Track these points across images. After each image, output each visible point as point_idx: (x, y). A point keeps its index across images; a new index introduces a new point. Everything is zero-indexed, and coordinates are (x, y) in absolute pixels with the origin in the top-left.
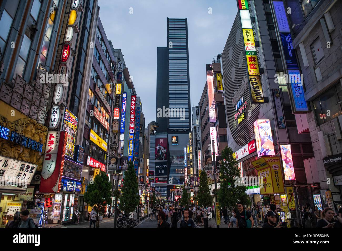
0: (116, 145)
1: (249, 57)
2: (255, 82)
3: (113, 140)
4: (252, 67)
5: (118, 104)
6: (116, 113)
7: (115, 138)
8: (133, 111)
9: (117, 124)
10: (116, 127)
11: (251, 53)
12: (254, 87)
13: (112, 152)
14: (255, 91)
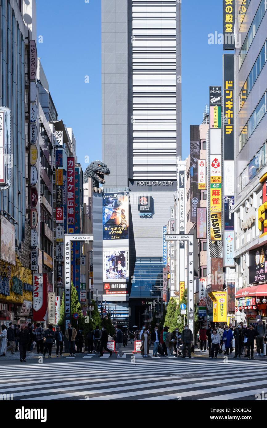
0: (62, 258)
1: (213, 191)
2: (216, 218)
3: (57, 252)
4: (215, 202)
5: (60, 200)
6: (59, 214)
7: (61, 250)
8: (71, 186)
9: (60, 230)
10: (60, 234)
11: (216, 186)
12: (214, 224)
13: (58, 267)
14: (214, 229)
